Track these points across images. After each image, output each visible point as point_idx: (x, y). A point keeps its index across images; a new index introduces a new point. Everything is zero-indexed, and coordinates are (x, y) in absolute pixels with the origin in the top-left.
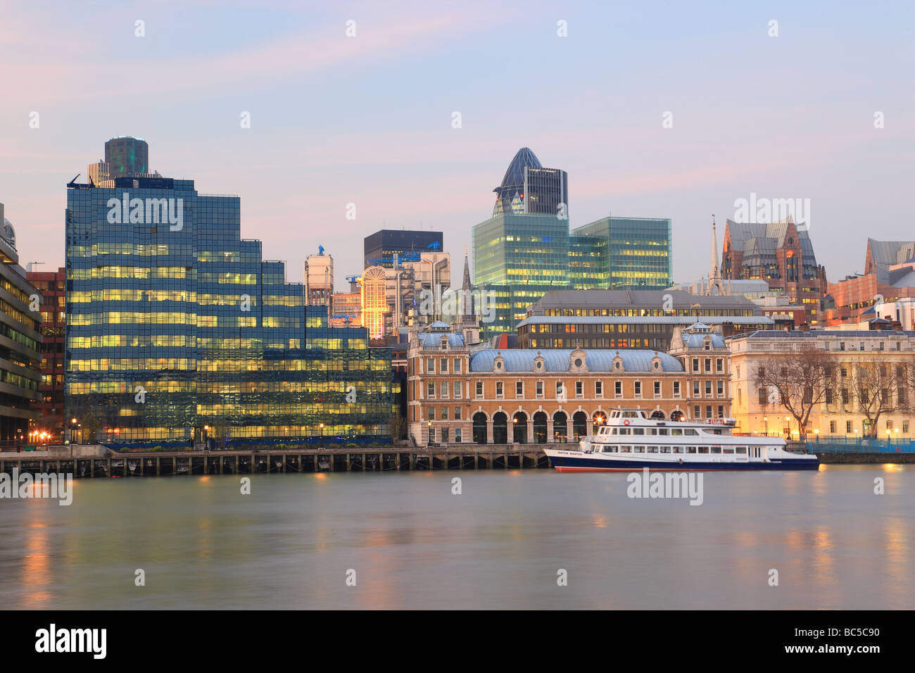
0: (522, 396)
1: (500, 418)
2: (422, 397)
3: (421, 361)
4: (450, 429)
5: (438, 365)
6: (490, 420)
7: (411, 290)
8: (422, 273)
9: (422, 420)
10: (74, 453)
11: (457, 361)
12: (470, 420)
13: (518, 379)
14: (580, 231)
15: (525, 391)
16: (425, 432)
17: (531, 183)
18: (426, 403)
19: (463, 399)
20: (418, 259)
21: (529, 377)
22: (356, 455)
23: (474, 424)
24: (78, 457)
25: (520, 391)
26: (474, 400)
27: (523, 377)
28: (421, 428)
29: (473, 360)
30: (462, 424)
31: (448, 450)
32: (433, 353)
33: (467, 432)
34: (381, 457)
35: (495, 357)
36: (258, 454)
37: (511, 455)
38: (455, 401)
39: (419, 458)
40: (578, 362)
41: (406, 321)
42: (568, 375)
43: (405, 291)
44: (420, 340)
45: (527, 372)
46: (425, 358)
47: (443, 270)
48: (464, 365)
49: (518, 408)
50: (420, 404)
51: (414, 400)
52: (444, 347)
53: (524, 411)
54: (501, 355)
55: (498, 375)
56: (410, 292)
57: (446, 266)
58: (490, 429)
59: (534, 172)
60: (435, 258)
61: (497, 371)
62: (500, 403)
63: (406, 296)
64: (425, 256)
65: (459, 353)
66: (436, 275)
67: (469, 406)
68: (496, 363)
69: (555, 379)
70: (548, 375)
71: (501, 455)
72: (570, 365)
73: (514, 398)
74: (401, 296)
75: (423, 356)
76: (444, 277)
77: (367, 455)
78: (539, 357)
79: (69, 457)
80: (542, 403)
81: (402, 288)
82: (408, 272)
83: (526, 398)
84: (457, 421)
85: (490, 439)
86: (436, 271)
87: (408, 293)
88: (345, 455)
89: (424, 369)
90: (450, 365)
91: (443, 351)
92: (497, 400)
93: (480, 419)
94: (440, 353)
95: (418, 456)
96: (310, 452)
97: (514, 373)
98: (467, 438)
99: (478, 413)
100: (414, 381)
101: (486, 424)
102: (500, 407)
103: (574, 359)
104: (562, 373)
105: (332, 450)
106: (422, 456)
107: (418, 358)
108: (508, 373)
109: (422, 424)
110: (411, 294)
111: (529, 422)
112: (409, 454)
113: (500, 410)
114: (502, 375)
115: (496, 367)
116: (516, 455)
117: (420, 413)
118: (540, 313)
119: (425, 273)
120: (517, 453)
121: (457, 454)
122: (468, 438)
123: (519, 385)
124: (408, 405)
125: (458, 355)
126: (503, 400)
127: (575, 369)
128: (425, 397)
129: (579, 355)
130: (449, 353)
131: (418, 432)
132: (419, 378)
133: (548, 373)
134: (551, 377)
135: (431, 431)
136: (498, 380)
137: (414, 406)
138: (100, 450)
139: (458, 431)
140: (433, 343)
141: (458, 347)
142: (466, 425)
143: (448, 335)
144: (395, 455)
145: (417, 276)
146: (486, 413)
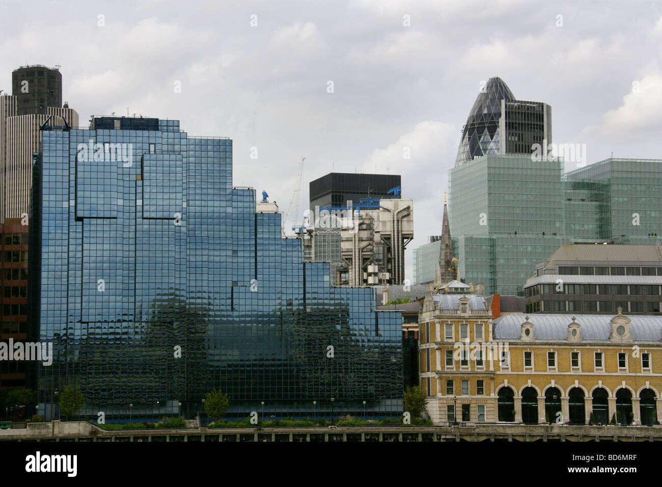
0: (555, 369)
1: (529, 394)
2: (439, 368)
3: (438, 326)
4: (471, 405)
5: (457, 332)
6: (518, 396)
7: (371, 242)
8: (381, 224)
9: (439, 395)
10: (56, 431)
11: (479, 326)
12: (494, 395)
13: (550, 349)
14: (576, 175)
15: (558, 363)
16: (443, 409)
17: (509, 119)
18: (444, 375)
19: (486, 371)
20: (376, 207)
21: (562, 347)
22: (372, 434)
23: (499, 400)
24: (61, 435)
25: (552, 363)
26: (498, 373)
27: (556, 347)
28: (438, 405)
29: (497, 326)
30: (486, 400)
31: (477, 431)
32: (451, 318)
33: (492, 409)
34: (401, 437)
35: (522, 323)
36: (262, 432)
37: (551, 438)
38: (477, 373)
39: (443, 439)
40: (621, 330)
41: (365, 277)
42: (608, 345)
43: (364, 244)
44: (436, 303)
45: (561, 341)
46: (441, 324)
47: (405, 219)
48: (487, 331)
49: (550, 383)
50: (437, 376)
51: (428, 371)
52: (464, 311)
53: (557, 386)
54: (529, 321)
55: (526, 344)
56: (369, 245)
57: (408, 215)
58: (518, 406)
59: (513, 106)
60: (396, 206)
61: (526, 339)
62: (529, 376)
63: (365, 250)
64: (384, 203)
65: (481, 317)
66: (398, 225)
67: (492, 379)
68: (524, 329)
69: (593, 350)
70: (585, 345)
71: (538, 438)
72: (611, 334)
73: (546, 371)
74: (359, 249)
75: (440, 320)
76: (406, 228)
77: (384, 435)
78: (574, 323)
79: (50, 435)
80: (579, 377)
81: (361, 240)
82: (367, 222)
83: (559, 371)
84: (480, 396)
85: (518, 418)
86: (398, 221)
87: (367, 246)
88: (360, 435)
89: (442, 336)
90: (471, 332)
91: (463, 315)
92: (525, 373)
93: (506, 394)
94: (460, 318)
95: (443, 437)
96: (320, 430)
97: (545, 341)
98: (491, 416)
99: (504, 388)
100: (428, 349)
101: (512, 400)
102: (529, 381)
103: (615, 326)
104: (602, 342)
105: (345, 429)
106: (448, 437)
107: (433, 324)
108: (537, 341)
109: (440, 399)
110: (369, 247)
111: (564, 399)
112: (432, 435)
113: (529, 384)
114: (531, 344)
115: (524, 334)
116: (557, 438)
117: (438, 386)
118: (553, 271)
119: (384, 223)
120: (558, 435)
121: (487, 435)
122: (494, 417)
123: (551, 355)
124: (420, 377)
125: (479, 320)
126: (533, 372)
127: (616, 339)
128: (443, 368)
129: (621, 322)
130: (470, 318)
131: (435, 409)
132: (436, 347)
133: (584, 342)
134: (588, 347)
135: (451, 408)
136: (527, 349)
137: (429, 378)
138: (85, 427)
139: (481, 407)
140: (451, 307)
141: (479, 310)
142: (489, 402)
143: (467, 296)
144: (417, 435)
145: (378, 227)
146: (513, 387)
